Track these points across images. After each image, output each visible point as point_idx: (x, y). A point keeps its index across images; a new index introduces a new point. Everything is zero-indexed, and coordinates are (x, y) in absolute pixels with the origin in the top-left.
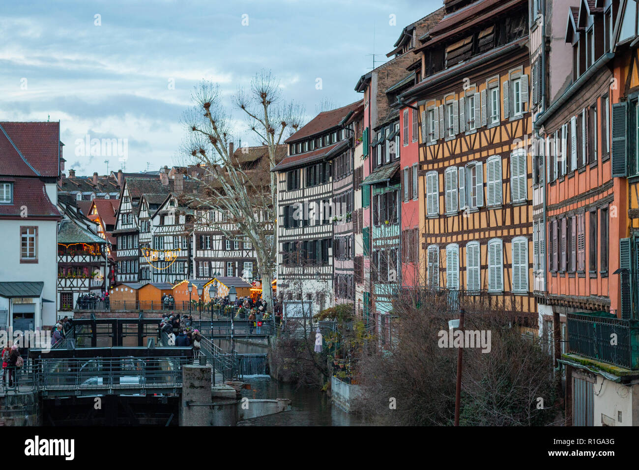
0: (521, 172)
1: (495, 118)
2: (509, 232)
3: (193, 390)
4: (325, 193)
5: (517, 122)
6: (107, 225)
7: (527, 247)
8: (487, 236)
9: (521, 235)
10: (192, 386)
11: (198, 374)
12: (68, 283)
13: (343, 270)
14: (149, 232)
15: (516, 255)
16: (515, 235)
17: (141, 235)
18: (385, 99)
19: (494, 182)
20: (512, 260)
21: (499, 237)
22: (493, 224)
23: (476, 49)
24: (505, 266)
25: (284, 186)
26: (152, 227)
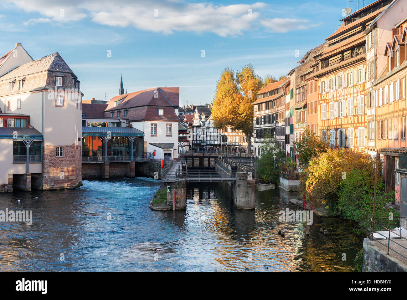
0: (362, 103)
1: (351, 84)
2: (356, 125)
3: (240, 181)
4: (273, 112)
5: (360, 85)
6: (190, 124)
7: (364, 130)
8: (347, 126)
9: (362, 126)
10: (240, 179)
11: (242, 175)
12: (182, 144)
13: (280, 139)
14: (205, 126)
15: (360, 133)
16: (359, 126)
17: (202, 127)
18: (300, 78)
19: (350, 107)
20: (358, 135)
21: (352, 127)
22: (350, 122)
23: (342, 59)
24: (354, 137)
25: (257, 110)
26: (206, 124)
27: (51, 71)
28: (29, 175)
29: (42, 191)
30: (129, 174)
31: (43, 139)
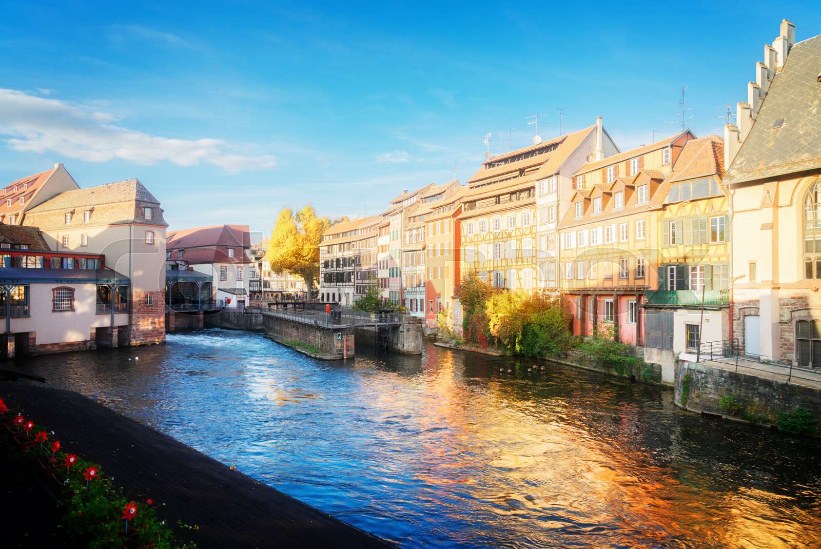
3: (410, 324)
4: (350, 255)
11: (412, 319)
13: (365, 283)
23: (498, 202)
25: (325, 252)
27: (138, 201)
28: (115, 328)
29: (130, 346)
30: (195, 325)
31: (130, 284)
